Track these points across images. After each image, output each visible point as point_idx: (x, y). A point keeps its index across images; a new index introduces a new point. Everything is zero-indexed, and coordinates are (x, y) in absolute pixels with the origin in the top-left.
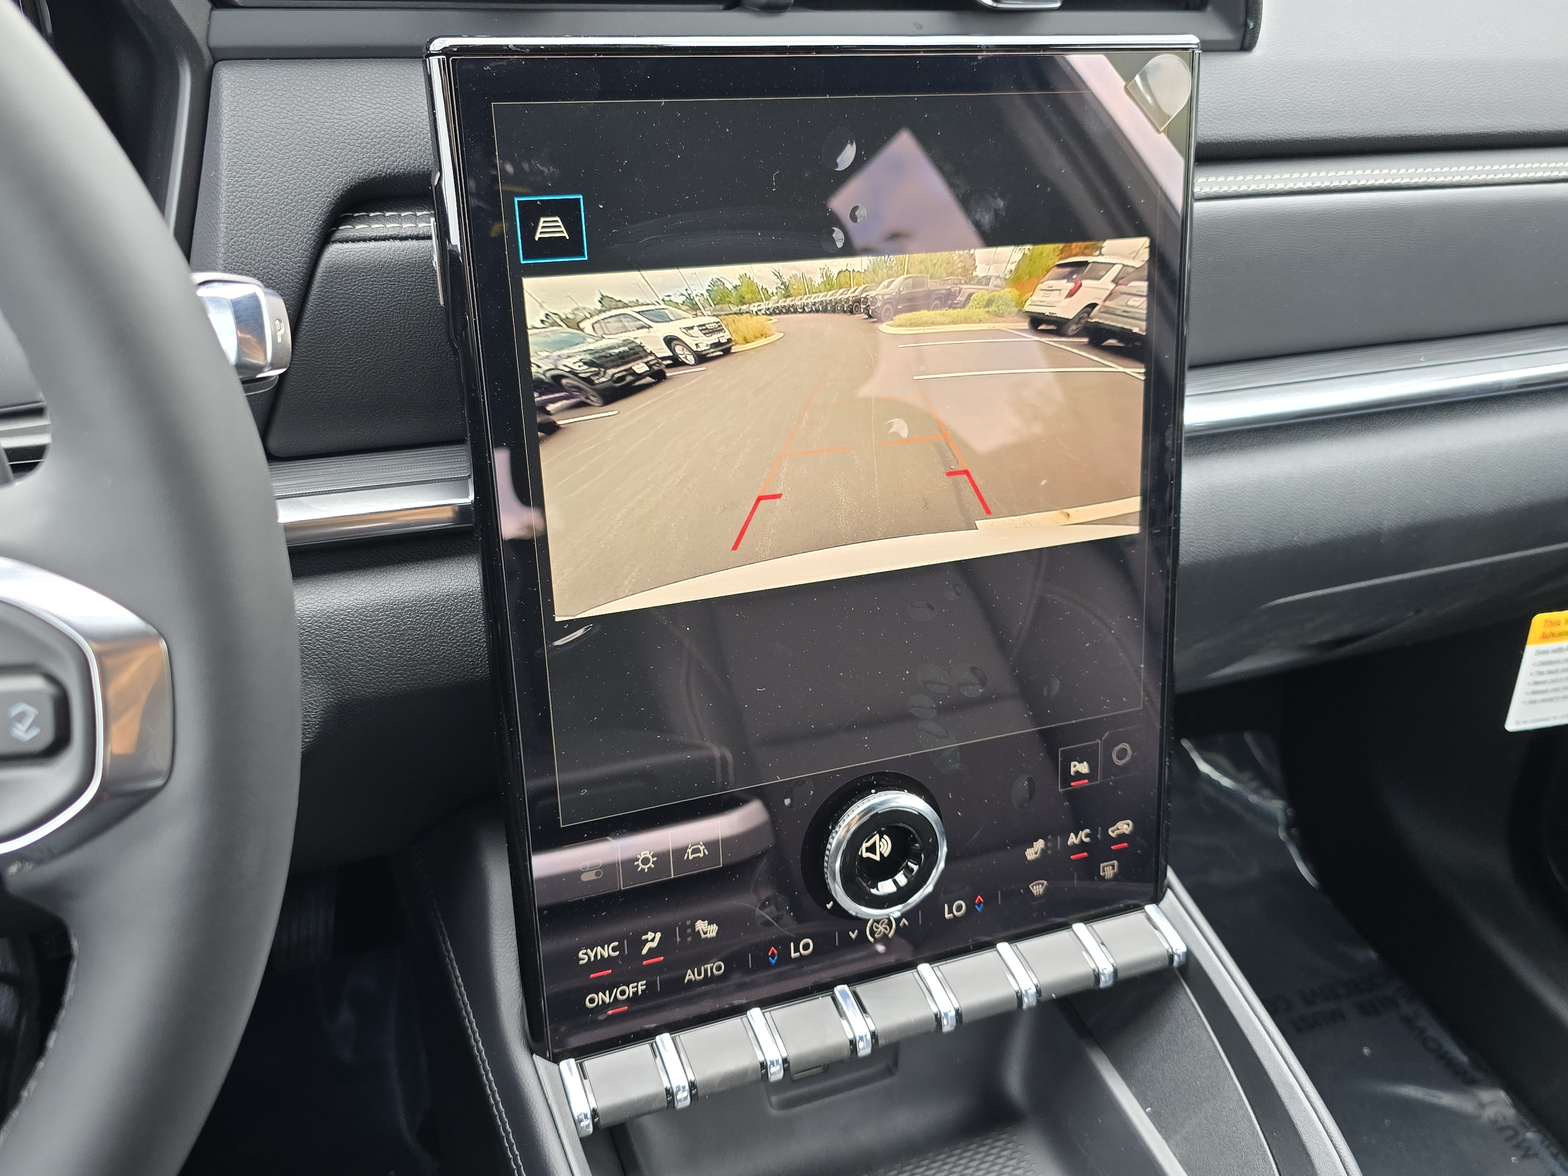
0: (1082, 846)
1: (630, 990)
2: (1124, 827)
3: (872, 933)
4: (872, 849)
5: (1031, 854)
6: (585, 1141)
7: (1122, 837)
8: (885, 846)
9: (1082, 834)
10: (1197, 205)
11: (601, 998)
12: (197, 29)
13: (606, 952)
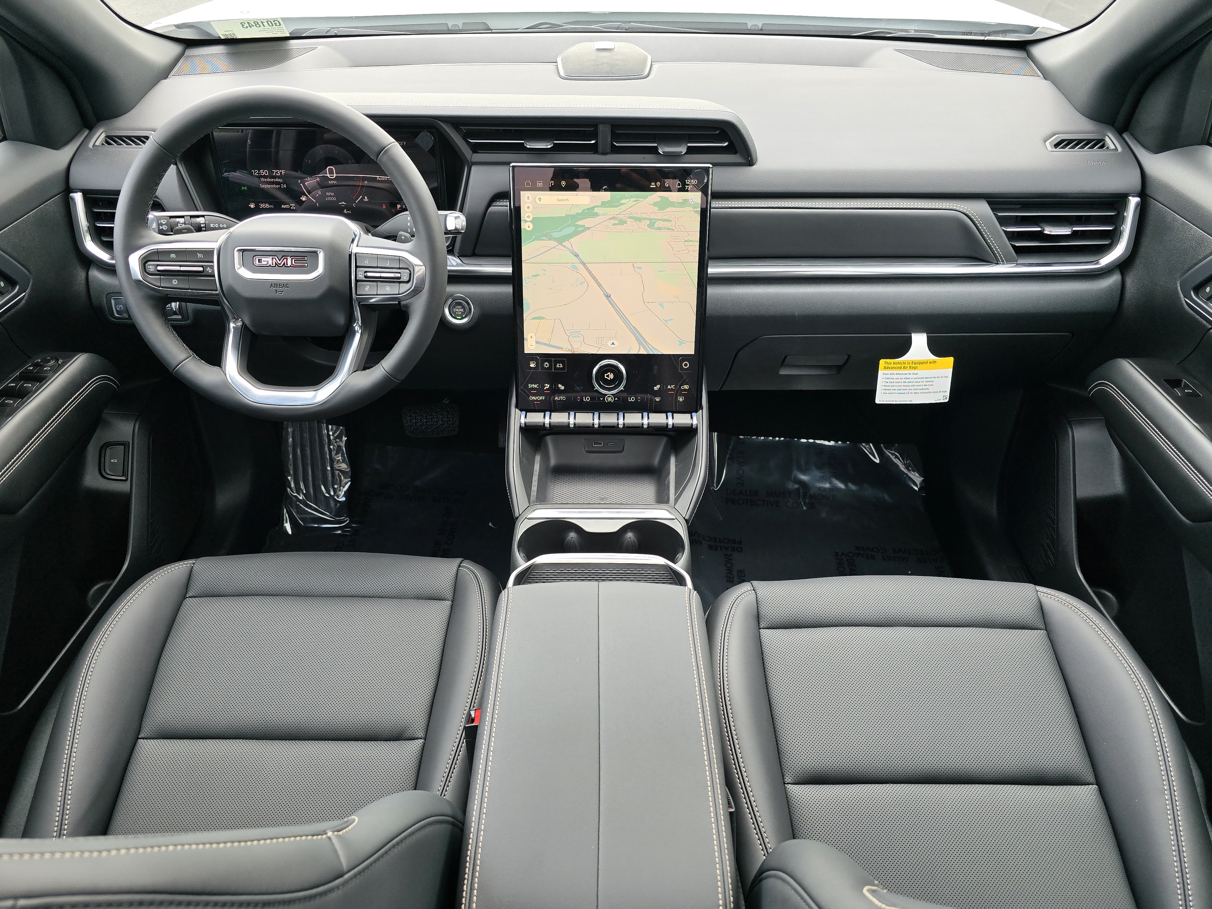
0: (672, 390)
1: (541, 398)
2: (686, 387)
3: (607, 400)
4: (608, 376)
5: (656, 388)
6: (521, 428)
7: (685, 390)
8: (611, 376)
9: (672, 386)
10: (712, 210)
11: (533, 398)
12: (469, 159)
13: (535, 386)
